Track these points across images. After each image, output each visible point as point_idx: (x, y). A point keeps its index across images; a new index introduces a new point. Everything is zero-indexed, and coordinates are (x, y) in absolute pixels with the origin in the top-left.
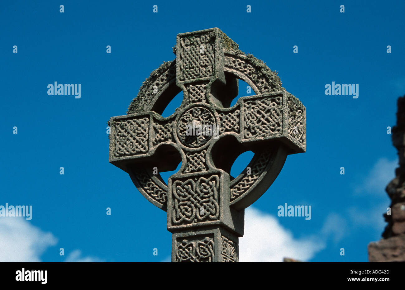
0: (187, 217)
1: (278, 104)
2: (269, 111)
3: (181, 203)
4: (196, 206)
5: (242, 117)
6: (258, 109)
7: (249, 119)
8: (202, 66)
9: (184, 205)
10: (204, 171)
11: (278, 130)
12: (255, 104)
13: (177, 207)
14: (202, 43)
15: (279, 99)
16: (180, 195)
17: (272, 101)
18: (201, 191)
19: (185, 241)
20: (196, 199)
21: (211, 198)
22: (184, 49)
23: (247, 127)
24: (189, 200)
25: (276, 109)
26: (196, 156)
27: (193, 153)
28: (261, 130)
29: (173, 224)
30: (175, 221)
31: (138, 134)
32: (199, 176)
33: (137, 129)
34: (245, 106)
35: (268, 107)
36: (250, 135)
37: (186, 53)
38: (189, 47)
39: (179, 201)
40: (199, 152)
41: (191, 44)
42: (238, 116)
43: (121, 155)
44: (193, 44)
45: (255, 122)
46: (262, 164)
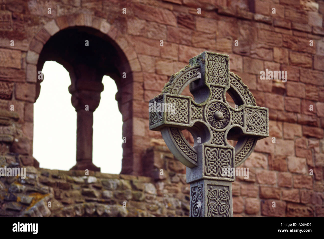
0: (214, 172)
1: (264, 115)
2: (259, 118)
3: (210, 162)
4: (219, 167)
5: (245, 117)
6: (253, 115)
7: (248, 120)
8: (220, 77)
9: (212, 164)
10: (223, 146)
11: (264, 131)
12: (251, 111)
13: (207, 164)
14: (219, 62)
15: (264, 112)
16: (209, 157)
17: (261, 112)
18: (222, 158)
19: (212, 187)
20: (219, 162)
21: (228, 163)
22: (209, 62)
23: (248, 124)
24: (214, 162)
25: (263, 118)
26: (218, 134)
27: (216, 132)
28: (255, 128)
29: (205, 175)
30: (207, 174)
31: (182, 109)
32: (220, 148)
33: (181, 106)
34: (246, 111)
35: (258, 116)
36: (249, 130)
37: (210, 65)
38: (211, 62)
39: (208, 161)
40: (220, 132)
41: (213, 60)
42: (242, 116)
43: (171, 121)
44: (214, 61)
45: (252, 123)
46: (248, 148)
